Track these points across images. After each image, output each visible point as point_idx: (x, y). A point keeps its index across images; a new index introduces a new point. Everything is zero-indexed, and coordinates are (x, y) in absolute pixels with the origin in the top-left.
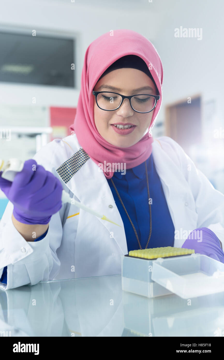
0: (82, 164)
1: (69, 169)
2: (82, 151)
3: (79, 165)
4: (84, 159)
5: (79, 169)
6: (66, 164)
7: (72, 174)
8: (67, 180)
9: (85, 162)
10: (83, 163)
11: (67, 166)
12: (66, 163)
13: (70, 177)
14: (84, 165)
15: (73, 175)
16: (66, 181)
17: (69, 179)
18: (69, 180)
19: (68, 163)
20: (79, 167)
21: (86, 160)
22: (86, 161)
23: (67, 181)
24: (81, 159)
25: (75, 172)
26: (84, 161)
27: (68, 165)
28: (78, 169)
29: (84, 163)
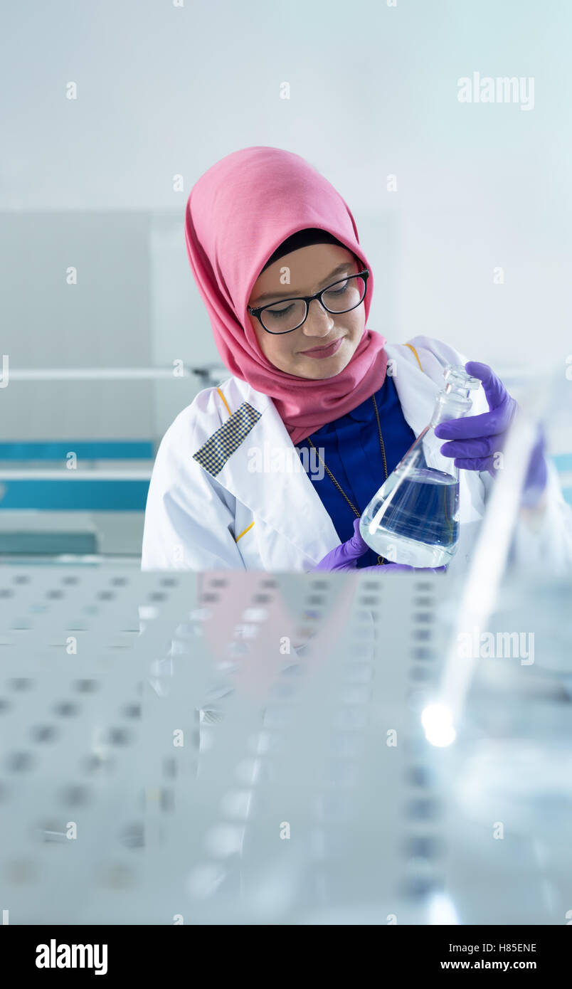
0: (246, 434)
1: (219, 449)
2: (244, 408)
3: (240, 437)
4: (249, 423)
5: (239, 445)
6: (213, 441)
7: (225, 458)
8: (217, 470)
9: (251, 429)
10: (246, 431)
11: (216, 444)
12: (214, 438)
13: (222, 464)
14: (248, 435)
15: (228, 458)
16: (214, 472)
17: (220, 467)
18: (220, 470)
19: (216, 438)
20: (240, 440)
21: (252, 423)
22: (252, 426)
23: (217, 473)
24: (244, 424)
25: (231, 453)
26: (249, 426)
27: (216, 441)
28: (237, 445)
29: (249, 432)
